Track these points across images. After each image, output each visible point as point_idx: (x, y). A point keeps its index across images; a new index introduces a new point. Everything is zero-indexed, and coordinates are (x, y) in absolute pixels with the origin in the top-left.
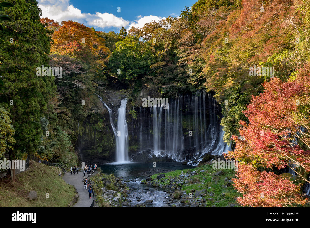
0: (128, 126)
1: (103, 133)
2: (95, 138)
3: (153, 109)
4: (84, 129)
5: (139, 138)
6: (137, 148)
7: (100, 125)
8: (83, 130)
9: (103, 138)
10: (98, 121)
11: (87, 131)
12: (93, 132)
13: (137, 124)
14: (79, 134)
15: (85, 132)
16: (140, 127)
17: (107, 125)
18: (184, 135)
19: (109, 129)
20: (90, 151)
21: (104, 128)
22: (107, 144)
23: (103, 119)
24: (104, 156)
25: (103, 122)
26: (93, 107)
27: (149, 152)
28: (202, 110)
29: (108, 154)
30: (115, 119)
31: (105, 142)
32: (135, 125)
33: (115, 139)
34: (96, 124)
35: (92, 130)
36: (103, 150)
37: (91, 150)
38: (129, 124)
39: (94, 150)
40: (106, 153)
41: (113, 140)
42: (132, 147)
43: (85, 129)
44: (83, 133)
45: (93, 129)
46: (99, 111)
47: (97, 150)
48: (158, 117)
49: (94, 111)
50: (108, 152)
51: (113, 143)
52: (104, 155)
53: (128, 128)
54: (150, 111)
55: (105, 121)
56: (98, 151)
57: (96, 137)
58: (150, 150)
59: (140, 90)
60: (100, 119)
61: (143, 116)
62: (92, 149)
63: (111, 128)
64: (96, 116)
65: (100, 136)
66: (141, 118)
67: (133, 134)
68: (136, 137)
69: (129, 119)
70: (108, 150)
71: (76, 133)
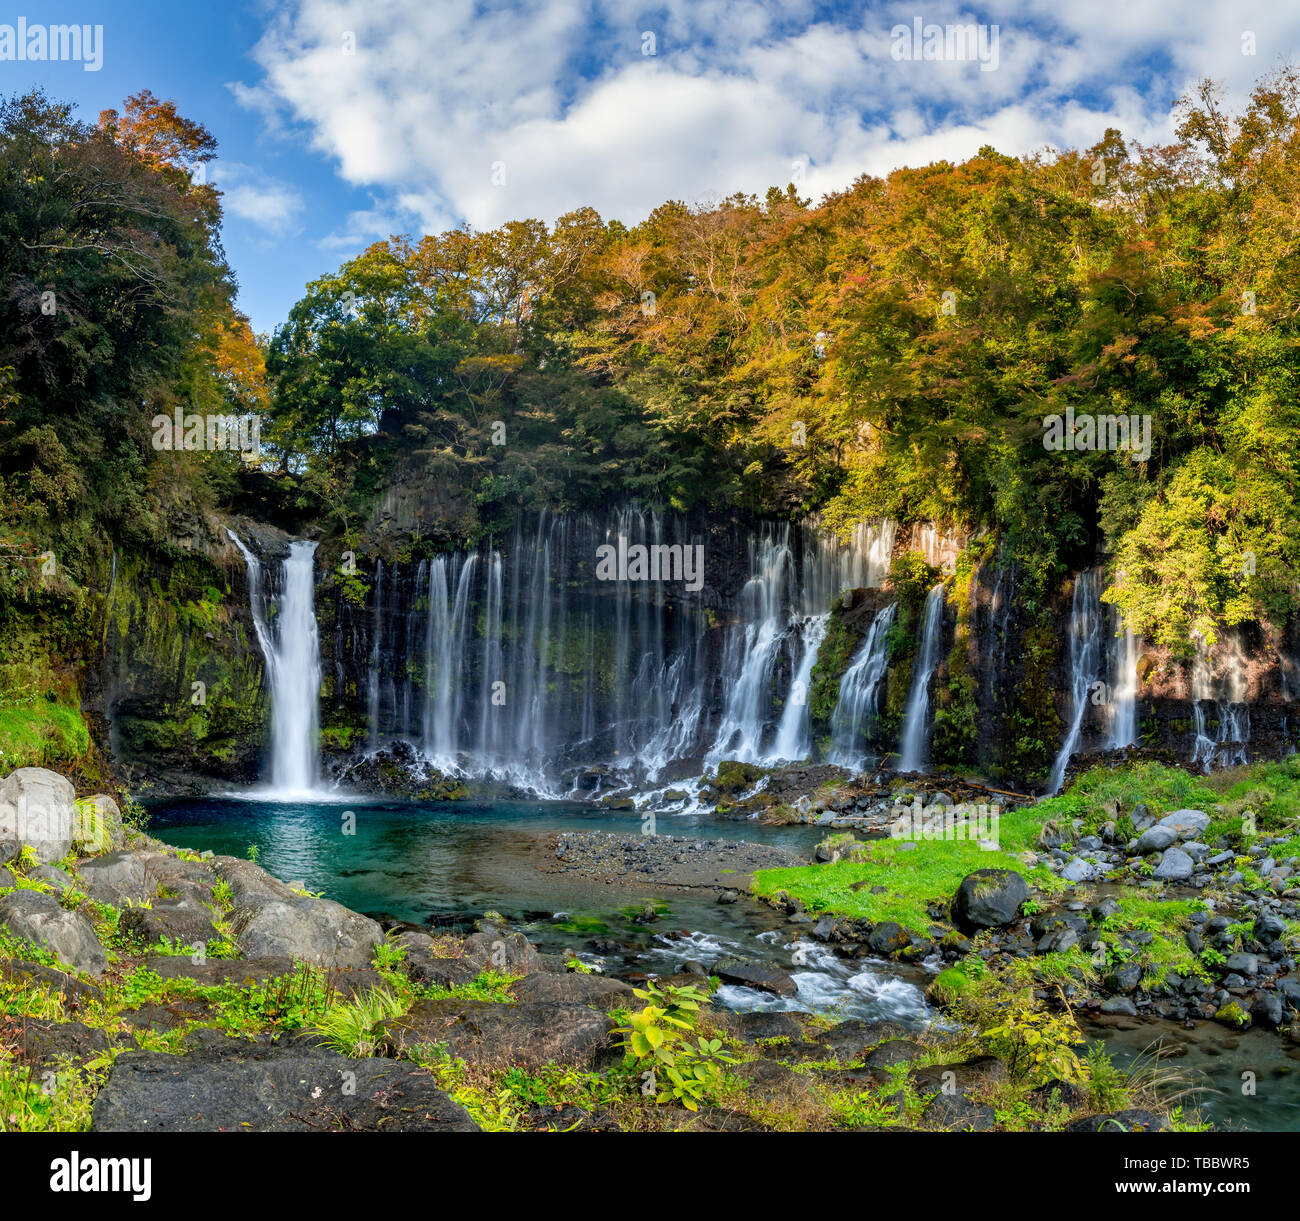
0: (321, 636)
1: (219, 650)
2: (182, 663)
3: (428, 574)
4: (138, 605)
5: (365, 694)
6: (351, 738)
7: (209, 611)
8: (132, 609)
9: (216, 673)
10: (200, 596)
11: (153, 622)
12: (179, 636)
13: (360, 634)
14: (113, 624)
15: (143, 620)
16: (370, 649)
17: (236, 617)
19: (244, 635)
20: (158, 727)
21: (223, 626)
22: (233, 704)
23: (222, 589)
24: (217, 759)
25: (221, 602)
27: (404, 754)
29: (234, 752)
30: (269, 601)
31: (224, 692)
32: (352, 635)
33: (264, 688)
34: (190, 603)
35: (172, 622)
36: (211, 728)
37: (161, 720)
38: (325, 629)
39: (171, 725)
40: (224, 746)
41: (256, 691)
42: (330, 732)
43: (144, 608)
44: (132, 625)
45: (180, 622)
46: (208, 549)
47: (186, 727)
49: (188, 543)
50: (233, 742)
51: (254, 705)
52: (216, 753)
53: (321, 647)
54: (413, 583)
55: (228, 601)
56: (189, 733)
57: (190, 661)
58: (406, 749)
59: (385, 487)
60: (211, 589)
62: (166, 717)
63: (251, 634)
64: (196, 573)
65: (204, 660)
66: (378, 610)
67: (341, 672)
68: (353, 687)
69: (327, 609)
70: (232, 734)
71: (100, 604)
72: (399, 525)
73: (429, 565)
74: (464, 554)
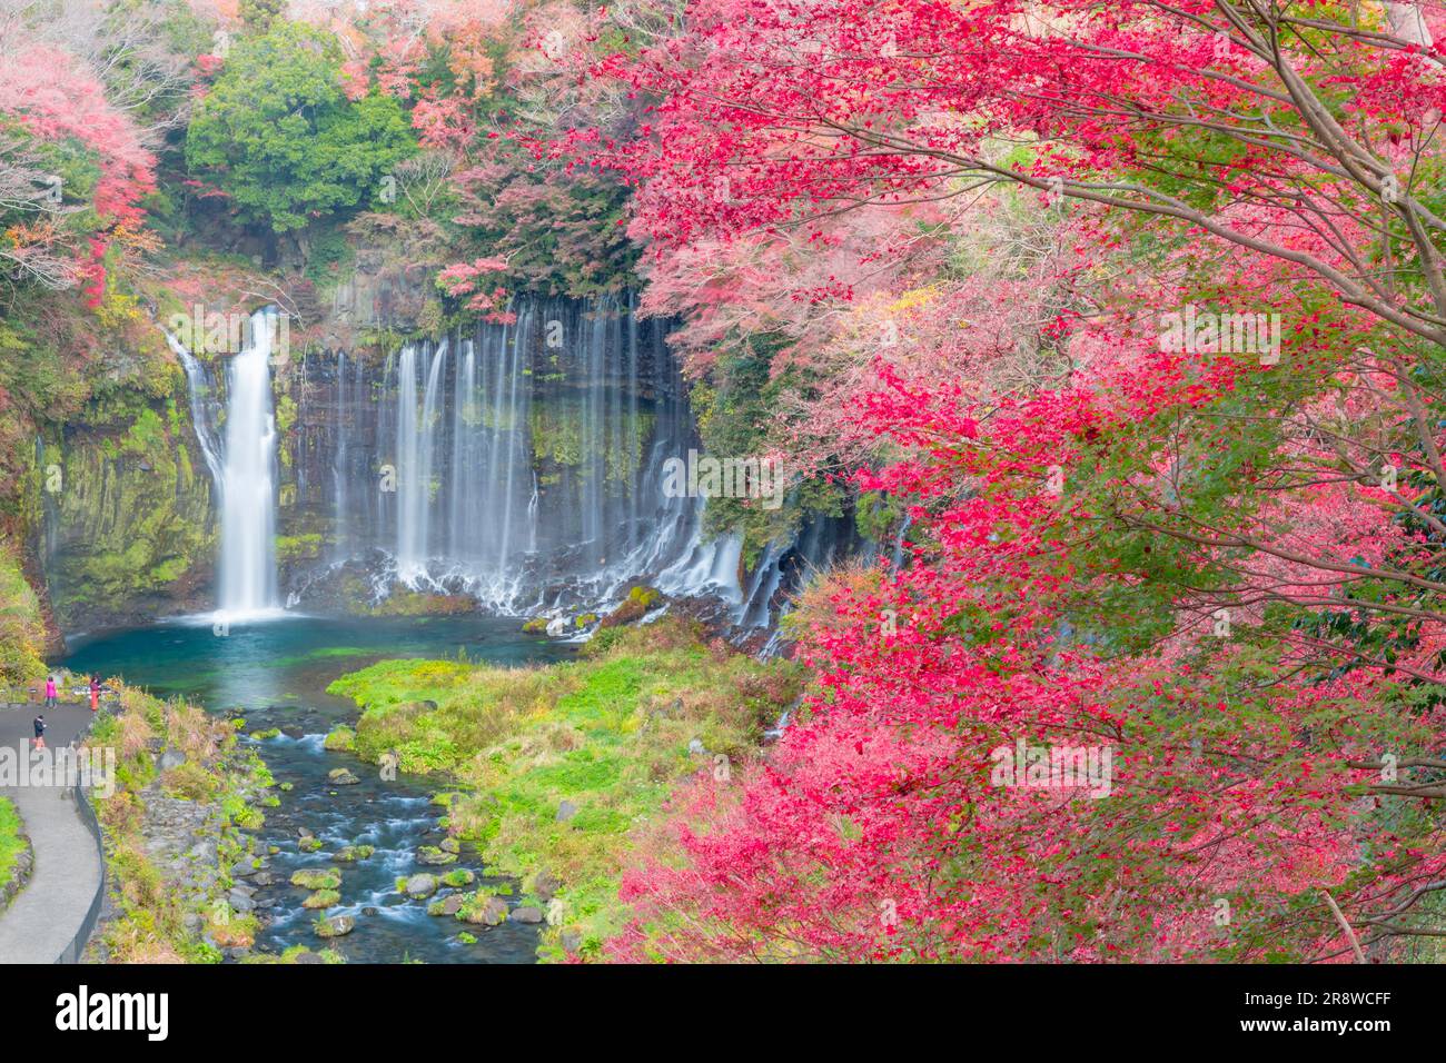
0: (278, 439)
1: (157, 478)
2: (118, 497)
6: (320, 545)
7: (145, 437)
9: (158, 498)
10: (132, 422)
11: (82, 470)
12: (112, 474)
15: (73, 473)
17: (178, 438)
18: (539, 488)
19: (186, 457)
20: (96, 561)
21: (160, 451)
22: (179, 526)
23: (160, 410)
24: (163, 582)
25: (160, 426)
26: (110, 355)
27: (375, 562)
28: (625, 377)
33: (214, 505)
34: (122, 435)
35: (103, 463)
36: (154, 552)
37: (99, 554)
38: (283, 432)
39: (109, 556)
40: (173, 566)
41: (205, 510)
42: (292, 540)
43: (71, 461)
45: (111, 461)
46: (139, 372)
47: (127, 557)
48: (420, 400)
49: (115, 376)
50: (182, 563)
51: (205, 522)
52: (163, 575)
56: (130, 562)
57: (125, 495)
58: (379, 556)
60: (147, 412)
61: (350, 397)
62: (105, 551)
63: (196, 450)
65: (143, 490)
69: (285, 409)
70: (181, 553)
71: (30, 482)
72: (358, 317)
73: (398, 356)
74: (435, 347)
